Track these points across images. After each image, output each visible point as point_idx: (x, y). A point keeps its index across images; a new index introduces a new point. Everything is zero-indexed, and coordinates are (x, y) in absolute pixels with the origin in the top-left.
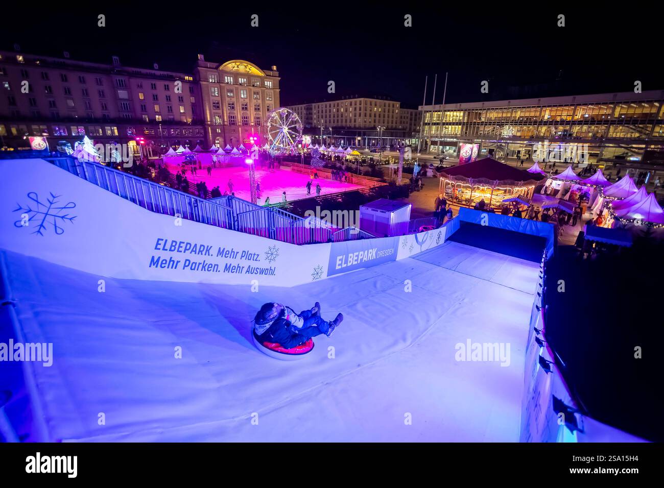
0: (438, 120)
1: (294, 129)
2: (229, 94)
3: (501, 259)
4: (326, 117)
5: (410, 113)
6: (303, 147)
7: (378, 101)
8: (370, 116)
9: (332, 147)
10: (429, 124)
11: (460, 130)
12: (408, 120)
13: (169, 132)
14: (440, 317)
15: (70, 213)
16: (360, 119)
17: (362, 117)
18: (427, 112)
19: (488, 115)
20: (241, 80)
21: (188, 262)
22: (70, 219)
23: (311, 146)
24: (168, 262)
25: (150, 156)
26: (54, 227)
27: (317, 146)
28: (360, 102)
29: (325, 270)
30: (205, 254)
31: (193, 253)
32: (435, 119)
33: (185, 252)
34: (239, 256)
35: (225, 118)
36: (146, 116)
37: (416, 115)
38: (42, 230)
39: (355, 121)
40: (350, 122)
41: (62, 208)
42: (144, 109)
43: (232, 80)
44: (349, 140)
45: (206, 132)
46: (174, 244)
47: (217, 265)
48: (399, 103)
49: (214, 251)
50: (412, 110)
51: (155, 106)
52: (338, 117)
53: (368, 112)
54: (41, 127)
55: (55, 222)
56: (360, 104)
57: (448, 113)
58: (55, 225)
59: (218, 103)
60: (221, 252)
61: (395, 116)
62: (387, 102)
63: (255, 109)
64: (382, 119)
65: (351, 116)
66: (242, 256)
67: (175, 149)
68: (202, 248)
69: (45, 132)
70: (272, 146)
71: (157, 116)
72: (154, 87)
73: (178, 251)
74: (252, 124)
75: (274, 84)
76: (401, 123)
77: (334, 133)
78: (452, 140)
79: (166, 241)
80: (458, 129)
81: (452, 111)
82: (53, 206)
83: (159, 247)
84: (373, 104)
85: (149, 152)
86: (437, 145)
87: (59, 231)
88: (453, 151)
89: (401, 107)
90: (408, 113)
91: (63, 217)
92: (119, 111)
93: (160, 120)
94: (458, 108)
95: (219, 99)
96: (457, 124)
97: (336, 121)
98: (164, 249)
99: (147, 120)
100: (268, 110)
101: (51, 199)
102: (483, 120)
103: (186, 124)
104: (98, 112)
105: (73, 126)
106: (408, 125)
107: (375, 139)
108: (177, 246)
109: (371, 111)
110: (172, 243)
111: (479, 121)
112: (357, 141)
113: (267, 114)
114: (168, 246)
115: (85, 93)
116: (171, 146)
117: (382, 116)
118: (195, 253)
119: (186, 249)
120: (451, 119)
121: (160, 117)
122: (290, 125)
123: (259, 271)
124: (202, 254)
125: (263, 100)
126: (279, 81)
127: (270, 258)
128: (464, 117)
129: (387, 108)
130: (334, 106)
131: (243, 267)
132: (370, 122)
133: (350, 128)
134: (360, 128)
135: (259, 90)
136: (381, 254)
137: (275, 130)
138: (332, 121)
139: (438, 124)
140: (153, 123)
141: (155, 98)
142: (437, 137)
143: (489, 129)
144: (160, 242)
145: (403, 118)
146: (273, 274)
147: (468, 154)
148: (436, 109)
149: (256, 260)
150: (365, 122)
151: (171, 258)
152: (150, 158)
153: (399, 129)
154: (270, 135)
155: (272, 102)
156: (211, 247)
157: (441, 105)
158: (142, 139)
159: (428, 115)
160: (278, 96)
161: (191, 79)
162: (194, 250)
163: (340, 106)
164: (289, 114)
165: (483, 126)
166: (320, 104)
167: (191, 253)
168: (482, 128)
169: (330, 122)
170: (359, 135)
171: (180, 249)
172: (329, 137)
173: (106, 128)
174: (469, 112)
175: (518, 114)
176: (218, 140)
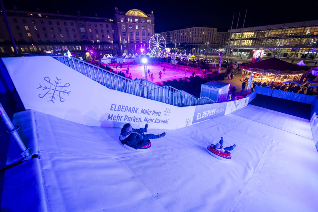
0: (239, 37)
1: (162, 45)
2: (130, 28)
3: (284, 116)
4: (177, 38)
5: (222, 34)
6: (166, 53)
7: (205, 28)
8: (201, 37)
9: (181, 54)
10: (233, 40)
11: (251, 42)
12: (221, 38)
13: (103, 48)
14: (264, 153)
15: (67, 89)
16: (195, 39)
17: (196, 37)
18: (233, 33)
19: (270, 33)
20: (136, 20)
21: (126, 117)
22: (68, 93)
23: (170, 53)
24: (117, 117)
25: (95, 60)
26: (59, 97)
27: (173, 53)
28: (196, 29)
29: (192, 120)
30: (135, 113)
31: (129, 112)
32: (237, 37)
33: (125, 111)
34: (152, 113)
35: (128, 40)
36: (93, 40)
37: (226, 35)
38: (53, 99)
39: (192, 40)
40: (190, 40)
41: (63, 87)
42: (92, 36)
43: (131, 20)
44: (189, 50)
45: (120, 47)
46: (120, 107)
47: (141, 118)
48: (217, 29)
49: (139, 111)
50: (223, 33)
51: (97, 35)
52: (183, 38)
53: (199, 35)
54: (50, 47)
55: (60, 95)
56: (196, 30)
57: (245, 33)
58: (60, 96)
59: (125, 33)
60: (143, 112)
61: (214, 36)
62: (210, 28)
63: (143, 35)
64: (207, 38)
65: (190, 37)
66: (153, 114)
67: (106, 56)
68: (134, 109)
69: (52, 49)
70: (151, 54)
71: (98, 40)
72: (96, 26)
73: (122, 111)
74: (141, 43)
75: (151, 21)
76: (217, 40)
77: (181, 46)
78: (246, 48)
79: (116, 105)
80: (250, 42)
81: (247, 32)
82: (58, 85)
83: (112, 109)
84: (203, 30)
85: (95, 57)
86: (237, 51)
87: (62, 100)
88: (246, 55)
89: (218, 31)
90: (221, 34)
91: (63, 92)
92: (81, 38)
93: (99, 42)
94: (251, 30)
95: (125, 30)
96: (250, 39)
97: (182, 40)
98: (115, 110)
99: (93, 42)
100: (149, 35)
101: (57, 81)
102: (266, 36)
103: (110, 43)
104: (73, 40)
105: (63, 46)
106: (221, 41)
107: (202, 49)
108: (121, 108)
109: (201, 34)
110: (119, 107)
111: (264, 37)
112: (193, 50)
113: (149, 37)
114: (117, 109)
115: (67, 30)
116: (104, 54)
117: (207, 36)
118: (130, 112)
119: (125, 110)
120: (246, 37)
121: (99, 41)
122: (160, 42)
123: (160, 121)
124: (133, 112)
125: (147, 30)
126: (155, 19)
127: (166, 114)
128: (254, 35)
129: (210, 32)
130: (182, 32)
131: (153, 120)
132: (200, 40)
133: (189, 43)
134: (195, 43)
135: (144, 25)
136: (218, 111)
137: (153, 45)
138: (180, 40)
139: (238, 40)
140: (96, 43)
141: (97, 31)
142: (237, 47)
143: (269, 41)
144: (113, 106)
145: (218, 37)
146: (167, 123)
147: (258, 56)
148: (238, 31)
149: (160, 116)
150: (198, 40)
151: (118, 115)
152: (95, 61)
153: (216, 43)
154: (150, 48)
155: (151, 31)
156: (138, 108)
157: (242, 29)
158: (92, 51)
159: (233, 35)
160: (154, 27)
161: (112, 20)
162: (130, 110)
163: (185, 31)
164: (160, 37)
165: (266, 40)
166: (174, 31)
167: (128, 112)
168: (265, 41)
169: (179, 41)
170: (194, 47)
171: (123, 110)
172: (178, 49)
173: (76, 46)
174: (257, 32)
175: (289, 32)
176: (125, 51)
